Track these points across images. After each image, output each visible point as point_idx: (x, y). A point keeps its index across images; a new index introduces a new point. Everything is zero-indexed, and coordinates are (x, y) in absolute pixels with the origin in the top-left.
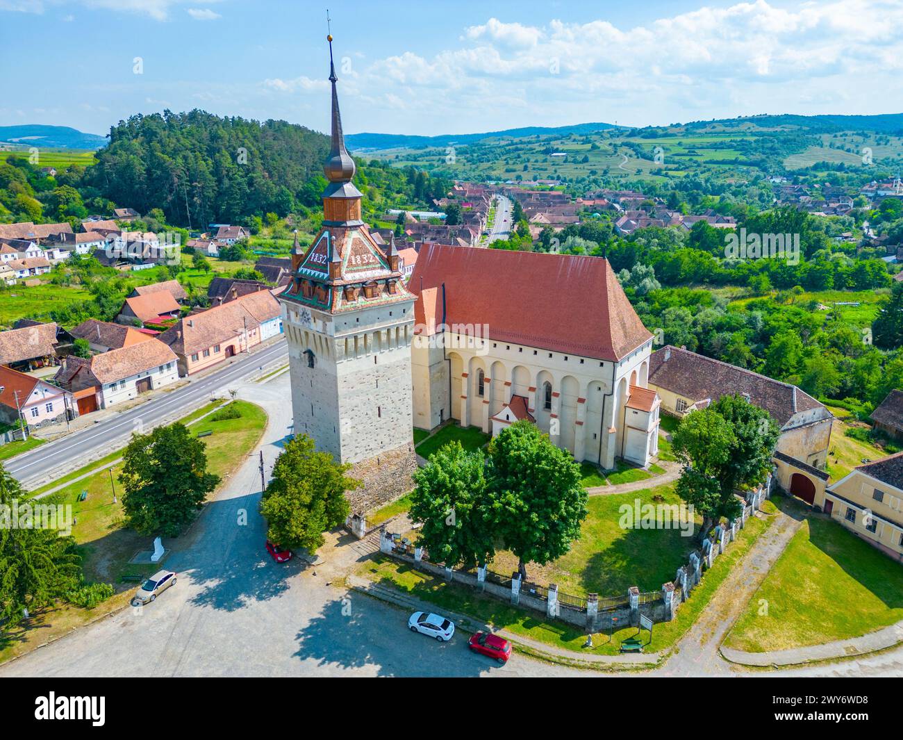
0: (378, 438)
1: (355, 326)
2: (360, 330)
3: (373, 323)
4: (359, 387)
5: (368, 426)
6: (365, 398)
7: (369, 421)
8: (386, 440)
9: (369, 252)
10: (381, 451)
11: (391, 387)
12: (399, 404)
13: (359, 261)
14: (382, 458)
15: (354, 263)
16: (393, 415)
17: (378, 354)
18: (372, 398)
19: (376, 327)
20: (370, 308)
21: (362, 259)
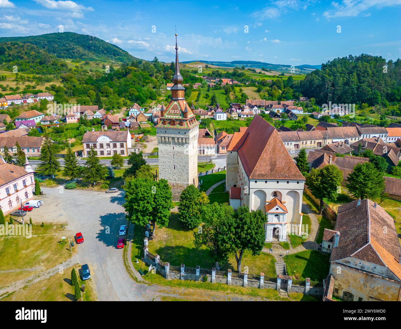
0: (174, 176)
1: (164, 133)
2: (166, 135)
3: (171, 134)
4: (167, 155)
5: (170, 171)
6: (169, 160)
7: (170, 169)
8: (177, 179)
9: (178, 110)
10: (174, 182)
11: (180, 160)
12: (183, 168)
13: (173, 112)
14: (175, 185)
15: (171, 112)
16: (180, 171)
17: (174, 146)
18: (171, 161)
19: (173, 136)
20: (170, 129)
21: (174, 112)
